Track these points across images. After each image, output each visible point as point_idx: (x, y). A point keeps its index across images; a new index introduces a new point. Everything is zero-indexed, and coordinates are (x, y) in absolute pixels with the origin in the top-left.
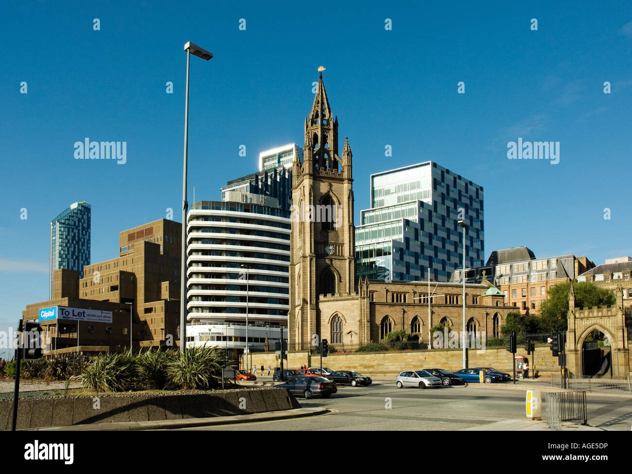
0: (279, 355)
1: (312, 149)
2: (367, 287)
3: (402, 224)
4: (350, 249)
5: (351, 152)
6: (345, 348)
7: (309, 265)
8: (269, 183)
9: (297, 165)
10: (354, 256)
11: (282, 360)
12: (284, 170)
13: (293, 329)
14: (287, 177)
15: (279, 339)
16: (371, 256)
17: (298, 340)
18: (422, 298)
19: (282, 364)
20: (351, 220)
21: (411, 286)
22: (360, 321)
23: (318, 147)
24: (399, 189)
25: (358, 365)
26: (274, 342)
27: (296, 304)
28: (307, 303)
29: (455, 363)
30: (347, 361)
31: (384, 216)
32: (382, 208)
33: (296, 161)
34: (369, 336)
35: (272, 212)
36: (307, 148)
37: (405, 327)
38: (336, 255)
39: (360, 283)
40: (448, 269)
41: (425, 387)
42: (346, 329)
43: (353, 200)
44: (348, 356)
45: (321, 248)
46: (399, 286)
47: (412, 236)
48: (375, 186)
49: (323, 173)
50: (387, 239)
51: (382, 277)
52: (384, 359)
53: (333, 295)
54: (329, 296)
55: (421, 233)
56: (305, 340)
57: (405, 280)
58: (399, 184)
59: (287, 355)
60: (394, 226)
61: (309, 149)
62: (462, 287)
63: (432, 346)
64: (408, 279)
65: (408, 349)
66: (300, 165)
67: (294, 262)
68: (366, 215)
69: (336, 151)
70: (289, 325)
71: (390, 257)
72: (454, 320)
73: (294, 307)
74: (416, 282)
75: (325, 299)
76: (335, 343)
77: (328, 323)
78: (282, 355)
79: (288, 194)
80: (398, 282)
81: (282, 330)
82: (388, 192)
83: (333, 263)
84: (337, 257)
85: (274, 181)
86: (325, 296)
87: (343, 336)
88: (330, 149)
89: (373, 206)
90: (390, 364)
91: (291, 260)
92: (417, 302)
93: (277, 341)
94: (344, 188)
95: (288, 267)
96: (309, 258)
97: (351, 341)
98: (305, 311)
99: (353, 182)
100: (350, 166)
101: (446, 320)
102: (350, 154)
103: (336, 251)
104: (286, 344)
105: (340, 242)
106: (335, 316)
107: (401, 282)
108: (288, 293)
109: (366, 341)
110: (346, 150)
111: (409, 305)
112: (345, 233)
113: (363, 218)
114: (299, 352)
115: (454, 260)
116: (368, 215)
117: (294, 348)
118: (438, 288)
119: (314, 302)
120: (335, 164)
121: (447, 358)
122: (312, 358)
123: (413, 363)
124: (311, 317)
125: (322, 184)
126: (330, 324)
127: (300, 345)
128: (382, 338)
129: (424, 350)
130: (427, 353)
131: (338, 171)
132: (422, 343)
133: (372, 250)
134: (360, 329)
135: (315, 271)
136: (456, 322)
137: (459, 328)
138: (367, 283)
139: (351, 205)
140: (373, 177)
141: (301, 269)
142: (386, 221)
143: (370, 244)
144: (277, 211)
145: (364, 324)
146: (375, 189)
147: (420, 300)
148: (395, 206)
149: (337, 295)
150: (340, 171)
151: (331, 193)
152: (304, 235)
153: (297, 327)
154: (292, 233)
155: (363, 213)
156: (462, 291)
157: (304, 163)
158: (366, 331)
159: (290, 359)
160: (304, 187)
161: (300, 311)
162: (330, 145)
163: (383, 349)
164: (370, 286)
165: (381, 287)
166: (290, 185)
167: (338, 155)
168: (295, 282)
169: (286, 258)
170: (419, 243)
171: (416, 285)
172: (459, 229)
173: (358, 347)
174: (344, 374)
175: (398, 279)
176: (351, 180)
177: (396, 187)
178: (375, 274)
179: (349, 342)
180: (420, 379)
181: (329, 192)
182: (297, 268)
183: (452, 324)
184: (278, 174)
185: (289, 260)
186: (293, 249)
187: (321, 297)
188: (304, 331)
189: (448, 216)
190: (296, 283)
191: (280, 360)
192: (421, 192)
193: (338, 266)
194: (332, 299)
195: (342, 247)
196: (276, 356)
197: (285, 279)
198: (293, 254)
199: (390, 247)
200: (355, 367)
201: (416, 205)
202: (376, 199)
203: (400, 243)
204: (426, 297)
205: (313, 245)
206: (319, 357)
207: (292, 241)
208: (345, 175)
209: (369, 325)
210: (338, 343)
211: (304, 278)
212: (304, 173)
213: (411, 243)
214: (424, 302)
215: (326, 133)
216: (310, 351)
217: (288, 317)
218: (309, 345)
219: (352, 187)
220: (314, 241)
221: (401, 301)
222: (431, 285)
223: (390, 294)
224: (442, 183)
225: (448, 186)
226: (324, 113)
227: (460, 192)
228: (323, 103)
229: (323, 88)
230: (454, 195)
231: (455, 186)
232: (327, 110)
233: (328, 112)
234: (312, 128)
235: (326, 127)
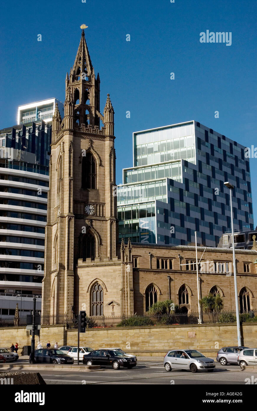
0: (31, 331)
1: (72, 105)
2: (130, 252)
3: (166, 184)
4: (111, 209)
5: (113, 109)
6: (106, 321)
7: (67, 226)
8: (27, 137)
9: (57, 120)
10: (115, 217)
11: (34, 337)
12: (43, 124)
13: (48, 298)
14: (46, 131)
15: (32, 311)
16: (134, 217)
17: (52, 311)
18: (189, 264)
19: (33, 341)
20: (112, 178)
21: (177, 251)
22: (123, 290)
23: (79, 103)
24: (161, 148)
25: (121, 342)
26: (25, 314)
27: (52, 270)
28: (64, 269)
29: (228, 340)
30: (108, 337)
31: (147, 176)
32: (144, 167)
33: (56, 116)
34: (133, 307)
35: (29, 167)
36: (68, 103)
37: (172, 297)
38: (97, 216)
39: (122, 246)
40: (216, 232)
41: (197, 371)
42: (107, 300)
43: (115, 158)
44: (110, 332)
45: (81, 207)
46: (164, 251)
47: (177, 197)
48: (138, 144)
49: (84, 130)
50: (151, 199)
51: (146, 240)
52: (150, 335)
53: (93, 259)
54: (88, 260)
55: (186, 193)
56: (60, 312)
57: (170, 244)
58: (162, 142)
59: (39, 331)
60: (157, 185)
61: (70, 105)
62: (231, 252)
63: (202, 320)
64: (174, 243)
65: (176, 323)
66: (60, 120)
67: (51, 222)
68: (129, 174)
69: (97, 108)
70: (43, 294)
71: (155, 219)
72: (226, 290)
73: (50, 273)
74: (183, 246)
75: (84, 264)
76: (95, 316)
77: (88, 292)
78: (34, 330)
79: (47, 150)
80: (163, 246)
81: (35, 300)
82: (151, 151)
83: (94, 224)
84: (97, 218)
85: (33, 135)
86: (84, 260)
87: (103, 307)
88: (92, 106)
89: (136, 165)
90: (157, 341)
91: (48, 220)
92: (184, 269)
93: (29, 313)
94: (106, 145)
95: (44, 228)
96: (67, 218)
97: (113, 314)
98: (62, 278)
99: (115, 140)
100: (112, 123)
101: (217, 290)
102: (111, 111)
103: (96, 212)
104: (39, 316)
105: (101, 201)
106: (95, 283)
107: (166, 246)
108: (43, 257)
109: (129, 313)
110: (108, 107)
111: (175, 272)
112: (106, 192)
113: (126, 176)
114: (53, 326)
115: (222, 223)
116: (130, 174)
117: (49, 321)
118: (207, 253)
119: (72, 267)
120: (97, 121)
121: (219, 335)
122: (69, 333)
123: (182, 340)
124: (68, 284)
125: (82, 140)
126: (89, 293)
127: (55, 318)
128: (147, 310)
129: (194, 325)
130: (197, 328)
131: (99, 127)
132: (191, 317)
133: (135, 210)
134: (122, 299)
135: (73, 233)
136: (228, 293)
137: (231, 299)
138: (130, 247)
139: (112, 162)
140: (136, 135)
141: (59, 230)
142: (149, 181)
143: (132, 205)
144: (35, 167)
145: (127, 294)
146: (138, 147)
147: (187, 266)
148: (158, 165)
149: (97, 260)
150: (101, 128)
151: (92, 150)
152: (63, 194)
153: (53, 296)
154: (50, 191)
155: (126, 171)
156: (232, 257)
157: (65, 119)
158: (129, 301)
159: (43, 335)
160: (63, 143)
161: (56, 278)
162: (91, 101)
163: (148, 323)
164: (133, 249)
165: (145, 252)
166: (49, 141)
167: (99, 112)
168: (51, 244)
169: (42, 218)
170: (184, 204)
171: (183, 250)
172: (226, 190)
173: (120, 320)
174: (105, 353)
175: (163, 243)
176: (112, 138)
177: (159, 146)
178: (138, 237)
179: (111, 314)
180: (191, 360)
181: (90, 148)
182: (54, 228)
183: (223, 295)
184: (37, 129)
185: (45, 221)
186: (50, 208)
187: (80, 262)
188: (60, 301)
189: (214, 176)
190: (53, 246)
191: (31, 337)
192: (185, 152)
193: (98, 227)
194: (92, 264)
195: (103, 207)
196: (27, 332)
197: (41, 242)
198: (50, 213)
199: (154, 208)
200: (117, 345)
201: (181, 165)
202: (138, 158)
203: (164, 204)
204: (193, 264)
205: (72, 204)
206: (77, 333)
207: (50, 200)
208: (107, 132)
209: (132, 295)
210: (98, 316)
211: (62, 241)
212: (64, 128)
213: (176, 204)
214: (192, 268)
215: (87, 89)
216: (66, 325)
217: (42, 285)
218: (65, 318)
219: (113, 144)
220: (74, 200)
221: (166, 268)
222: (199, 250)
223: (154, 260)
224: (206, 144)
225: (212, 146)
226: (86, 69)
227: (224, 152)
228: (84, 60)
229: (85, 45)
230: (219, 155)
231: (220, 146)
232: (89, 67)
233: (90, 69)
234: (73, 84)
235: (88, 84)
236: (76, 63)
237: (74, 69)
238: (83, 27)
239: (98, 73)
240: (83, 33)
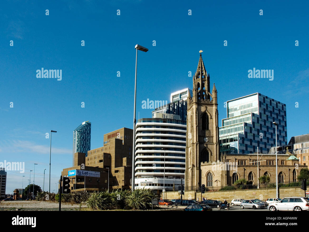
0: (180, 193)
1: (197, 90)
2: (225, 158)
3: (243, 125)
4: (216, 139)
5: (216, 91)
6: (214, 188)
7: (195, 148)
8: (176, 108)
9: (190, 99)
10: (218, 142)
11: (182, 195)
12: (183, 101)
13: (187, 179)
14: (184, 104)
15: (180, 185)
16: (227, 142)
17: (190, 185)
18: (254, 162)
19: (181, 197)
20: (217, 124)
21: (248, 156)
22: (222, 175)
23: (200, 89)
24: (241, 108)
25: (221, 197)
26: (178, 186)
27: (189, 167)
28: (195, 167)
29: (272, 195)
30: (215, 195)
31: (234, 122)
32: (233, 118)
33: (189, 97)
34: (226, 182)
35: (177, 122)
36: (195, 90)
37: (245, 177)
38: (209, 142)
39: (221, 156)
40: (268, 147)
41: (256, 208)
42: (214, 179)
43: (218, 114)
44: (215, 193)
45: (202, 139)
46: (242, 157)
47: (249, 131)
48: (229, 107)
49: (202, 102)
50: (236, 133)
51: (233, 152)
52: (234, 194)
53: (208, 162)
54: (206, 162)
55: (253, 129)
56: (193, 185)
57: (245, 154)
58: (241, 105)
59: (184, 193)
60: (239, 126)
61: (196, 90)
62: (275, 156)
63: (259, 187)
64: (247, 153)
65: (247, 188)
66: (191, 98)
67: (188, 146)
68: (225, 121)
69: (209, 91)
70: (185, 178)
71: (237, 142)
72: (271, 173)
73: (188, 169)
74: (251, 154)
75: (204, 164)
76: (209, 186)
77: (205, 176)
78: (182, 192)
79: (185, 113)
80: (241, 154)
81: (182, 180)
82: (236, 110)
83: (208, 146)
84: (210, 143)
85: (178, 107)
86: (204, 163)
87: (212, 183)
88: (206, 90)
89: (228, 117)
90: (237, 196)
91: (186, 145)
92: (252, 164)
93: (179, 186)
94: (213, 109)
95: (185, 149)
96: (195, 144)
97: (217, 185)
98: (193, 171)
99: (218, 106)
100: (216, 98)
101: (267, 173)
102: (216, 92)
103: (209, 140)
104: (184, 187)
105: (211, 135)
106: (209, 172)
107: (243, 155)
108: (185, 162)
109: (225, 185)
110: (214, 90)
111: (247, 166)
112: (214, 131)
113: (223, 123)
114: (190, 191)
115: (271, 142)
116: (226, 122)
117: (188, 189)
118: (263, 157)
119: (198, 166)
120: (209, 97)
121: (268, 193)
122: (197, 194)
123: (249, 196)
124: (196, 173)
125: (202, 107)
126: (206, 177)
127: (191, 188)
128: (233, 183)
129: (255, 189)
130: (257, 191)
131: (210, 100)
132: (254, 185)
133: (228, 139)
134: (221, 179)
135: (198, 150)
136: (273, 174)
137: (274, 177)
138: (225, 156)
139: (217, 117)
140: (228, 102)
141: (192, 150)
142: (235, 124)
143: (227, 136)
144: (180, 122)
145: (224, 176)
146: (229, 108)
147: (253, 163)
148: (239, 116)
149: (210, 162)
150: (211, 101)
151: (207, 112)
152: (193, 133)
153: (190, 178)
154: (187, 132)
155: (223, 121)
156: (276, 158)
157: (193, 97)
158: (225, 179)
159: (185, 195)
160: (193, 109)
161: (191, 171)
162: (206, 88)
163: (234, 189)
164: (227, 157)
165: (233, 157)
166: (186, 109)
167: (210, 93)
168: (188, 156)
169: (184, 144)
170: (252, 134)
171: (251, 156)
172: (273, 126)
173: (220, 188)
174: (213, 202)
175: (241, 153)
176: (217, 105)
177: (240, 107)
178: (229, 151)
179: (216, 185)
180: (253, 204)
181: (205, 111)
182: (190, 149)
183: (270, 175)
184: (180, 103)
185: (185, 146)
186: (187, 140)
187: (202, 163)
188: (193, 180)
189: (268, 120)
190: (189, 157)
191: (180, 195)
192: (253, 109)
193: (210, 147)
194: (207, 164)
195: (212, 138)
196: (179, 193)
197: (183, 155)
198: (187, 142)
199: (237, 137)
200: (219, 198)
201: (251, 115)
202: (229, 113)
203: (242, 135)
204: (256, 162)
205: (197, 137)
206: (201, 193)
207: (187, 136)
208: (214, 102)
209: (226, 177)
210: (210, 186)
211: (193, 154)
212: (193, 102)
213: (248, 134)
214: (255, 164)
215: (204, 82)
216: (196, 190)
217: (185, 174)
218: (195, 188)
219: (217, 108)
220: (198, 136)
221: (243, 164)
222: (259, 156)
223: (237, 161)
224: (264, 104)
225: (267, 105)
226: (202, 72)
227: (273, 107)
228: (202, 68)
229: (202, 60)
230: (270, 109)
231: (271, 105)
232: (204, 71)
233: (205, 72)
234: (197, 80)
235: (204, 79)
236: (198, 70)
237: (197, 73)
238: (201, 51)
239: (209, 74)
240: (201, 54)
